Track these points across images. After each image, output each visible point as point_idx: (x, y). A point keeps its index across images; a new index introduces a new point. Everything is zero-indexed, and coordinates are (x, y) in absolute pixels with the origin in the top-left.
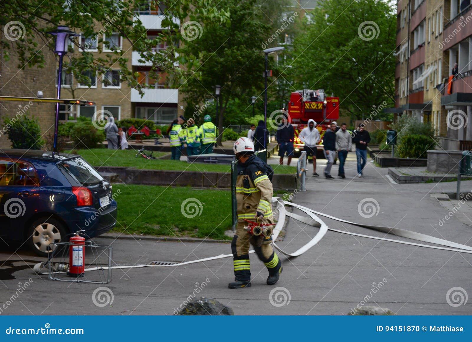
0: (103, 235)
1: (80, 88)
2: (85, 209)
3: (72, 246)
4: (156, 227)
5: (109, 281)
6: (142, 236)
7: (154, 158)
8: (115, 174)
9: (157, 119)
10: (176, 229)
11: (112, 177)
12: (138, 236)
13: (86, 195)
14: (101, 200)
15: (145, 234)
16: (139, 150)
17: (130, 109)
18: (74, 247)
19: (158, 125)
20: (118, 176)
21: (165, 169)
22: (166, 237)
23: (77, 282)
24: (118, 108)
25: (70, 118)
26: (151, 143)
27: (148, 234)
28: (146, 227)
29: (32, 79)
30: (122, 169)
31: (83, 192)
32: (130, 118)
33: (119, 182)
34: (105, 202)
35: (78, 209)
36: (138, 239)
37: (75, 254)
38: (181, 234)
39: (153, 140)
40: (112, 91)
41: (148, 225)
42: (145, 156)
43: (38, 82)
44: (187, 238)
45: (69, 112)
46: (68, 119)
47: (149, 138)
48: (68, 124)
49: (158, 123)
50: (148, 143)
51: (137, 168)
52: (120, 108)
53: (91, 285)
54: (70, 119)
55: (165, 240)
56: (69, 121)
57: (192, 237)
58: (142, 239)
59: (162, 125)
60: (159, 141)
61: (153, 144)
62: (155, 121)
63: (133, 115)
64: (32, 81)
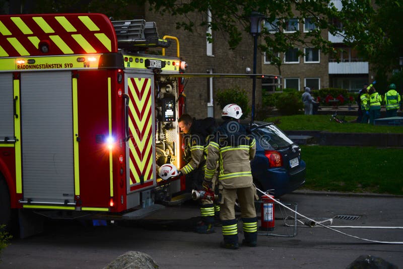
0: (295, 191)
1: (285, 64)
2: (276, 170)
3: (262, 204)
4: (342, 184)
5: (295, 234)
6: (329, 192)
7: (346, 122)
8: (310, 137)
9: (352, 88)
10: (360, 185)
11: (308, 139)
12: (326, 192)
13: (277, 157)
14: (291, 161)
15: (332, 190)
16: (332, 116)
17: (328, 80)
18: (265, 205)
19: (352, 93)
20: (313, 138)
21: (354, 131)
22: (350, 193)
23: (267, 235)
24: (318, 80)
25: (277, 89)
26: (345, 109)
27: (335, 190)
28: (333, 184)
29: (241, 58)
30: (316, 132)
31: (274, 155)
32: (328, 87)
33: (314, 143)
34: (294, 163)
35: (271, 170)
36: (325, 195)
37: (266, 210)
38: (364, 190)
39: (347, 106)
40: (313, 65)
41: (335, 183)
42: (337, 120)
43: (246, 60)
44: (369, 194)
45: (276, 84)
46: (275, 90)
47: (344, 105)
48: (275, 94)
49: (352, 91)
50: (343, 109)
51: (330, 131)
52: (320, 79)
53: (279, 238)
54: (278, 91)
55: (349, 196)
56: (276, 92)
57: (374, 192)
58: (329, 195)
59: (355, 93)
60: (352, 106)
61: (347, 110)
62: (350, 89)
63: (331, 85)
64: (241, 59)
